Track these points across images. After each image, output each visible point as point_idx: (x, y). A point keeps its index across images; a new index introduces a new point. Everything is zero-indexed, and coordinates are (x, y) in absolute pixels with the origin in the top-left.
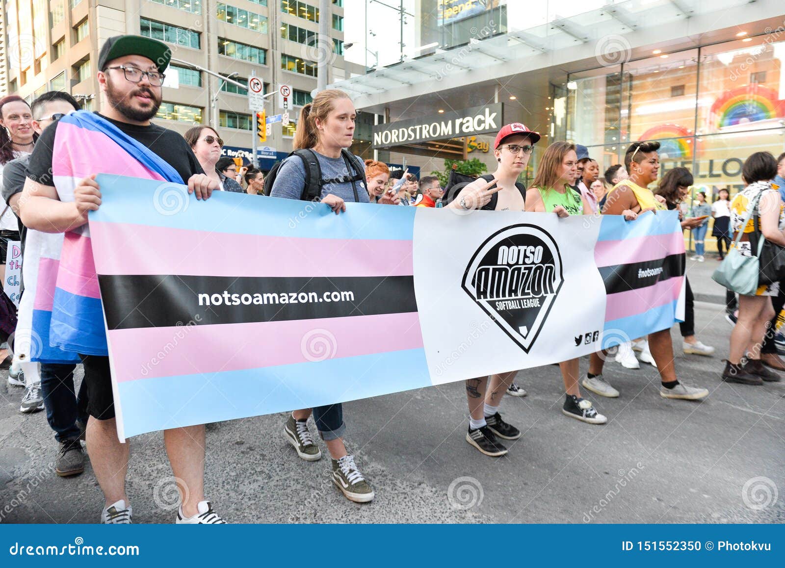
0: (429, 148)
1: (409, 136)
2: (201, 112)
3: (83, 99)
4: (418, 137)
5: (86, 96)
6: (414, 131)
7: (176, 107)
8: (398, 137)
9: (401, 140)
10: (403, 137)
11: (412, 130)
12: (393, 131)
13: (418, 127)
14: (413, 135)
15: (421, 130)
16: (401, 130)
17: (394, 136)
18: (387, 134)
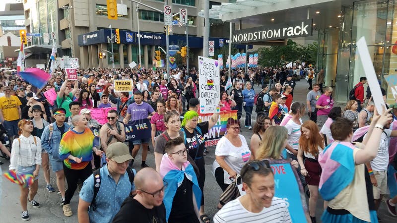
1: (254, 37)
4: (259, 38)
6: (257, 34)
8: (247, 38)
9: (249, 40)
11: (256, 34)
12: (244, 34)
13: (259, 32)
14: (256, 37)
15: (261, 34)
16: (249, 34)
17: (245, 37)
18: (241, 36)
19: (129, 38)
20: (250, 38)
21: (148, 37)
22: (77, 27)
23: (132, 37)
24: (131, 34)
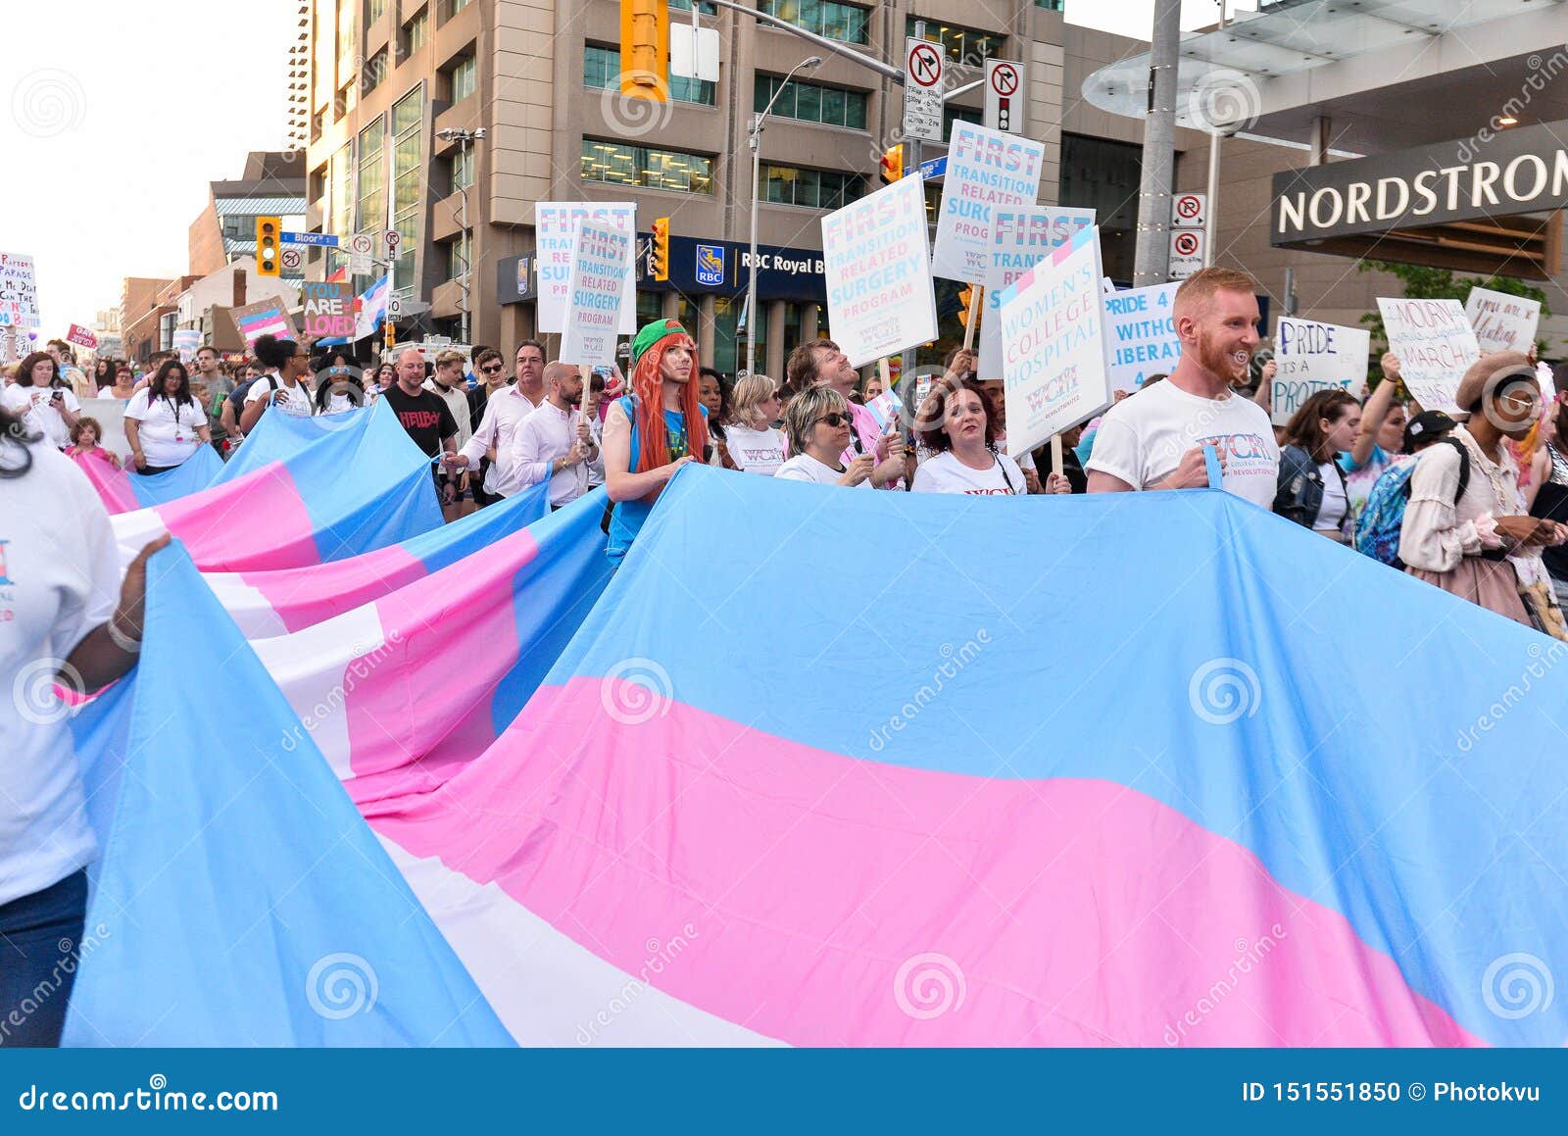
0: (1443, 241)
1: (1417, 200)
2: (710, 166)
3: (459, 141)
4: (1452, 205)
5: (467, 133)
6: (1440, 186)
7: (654, 156)
8: (1371, 205)
9: (1381, 215)
10: (1390, 208)
11: (1427, 182)
12: (1352, 189)
13: (1453, 173)
14: (1432, 197)
15: (1466, 180)
16: (1382, 184)
17: (1356, 205)
18: (1327, 200)
19: (710, 270)
20: (1391, 205)
21: (792, 266)
22: (499, 227)
23: (720, 263)
24: (717, 254)
